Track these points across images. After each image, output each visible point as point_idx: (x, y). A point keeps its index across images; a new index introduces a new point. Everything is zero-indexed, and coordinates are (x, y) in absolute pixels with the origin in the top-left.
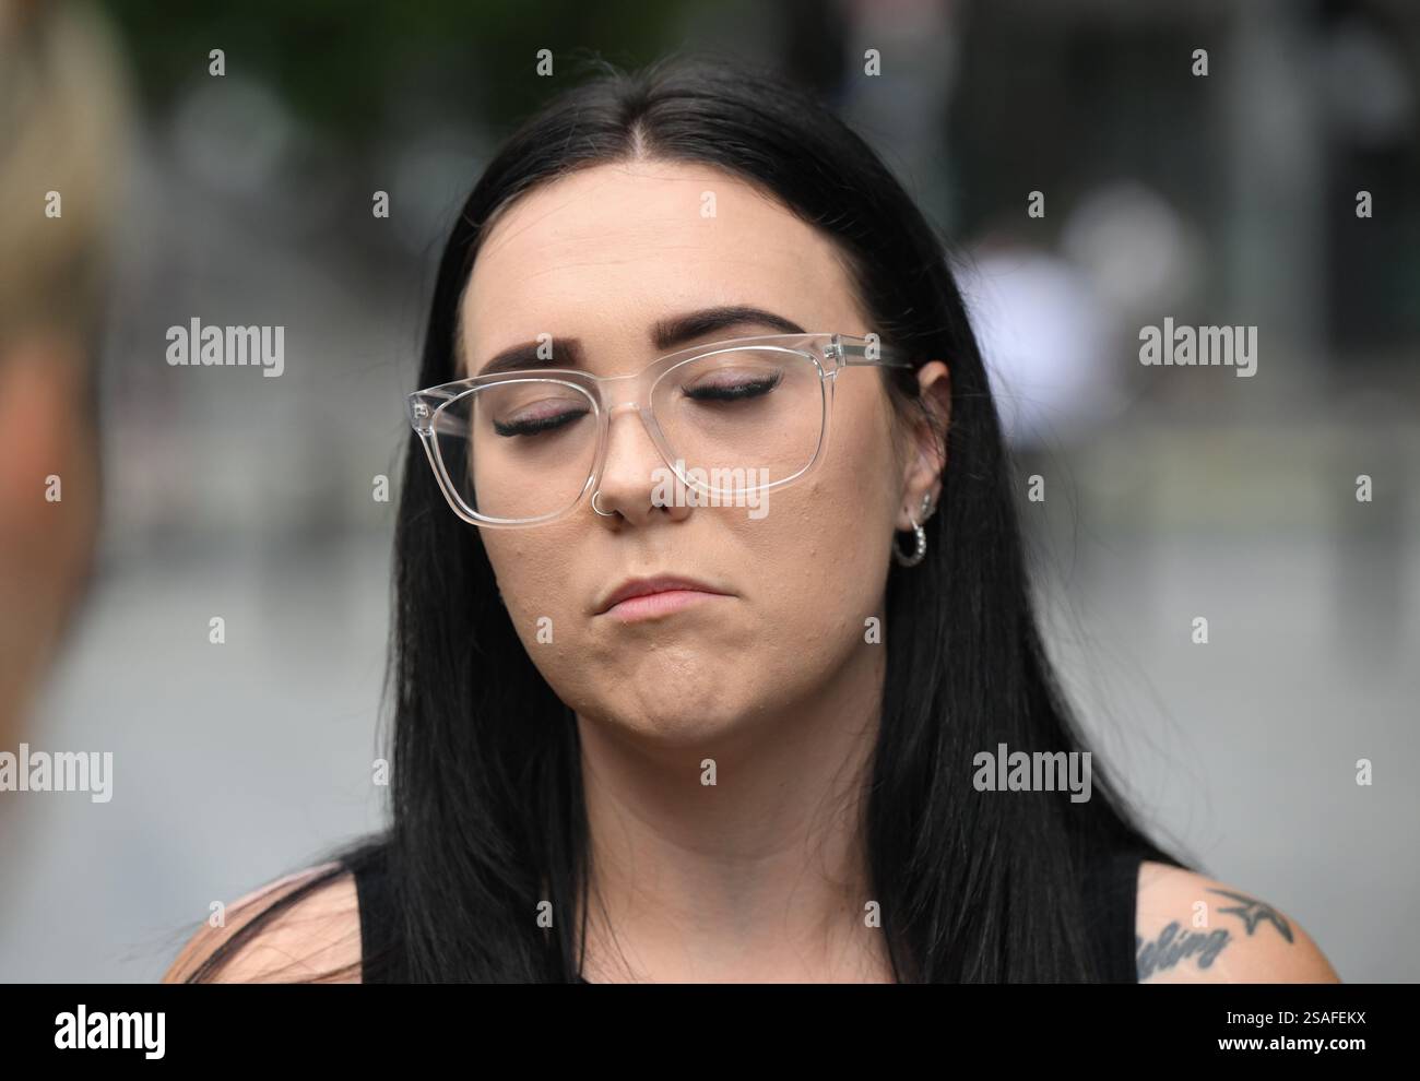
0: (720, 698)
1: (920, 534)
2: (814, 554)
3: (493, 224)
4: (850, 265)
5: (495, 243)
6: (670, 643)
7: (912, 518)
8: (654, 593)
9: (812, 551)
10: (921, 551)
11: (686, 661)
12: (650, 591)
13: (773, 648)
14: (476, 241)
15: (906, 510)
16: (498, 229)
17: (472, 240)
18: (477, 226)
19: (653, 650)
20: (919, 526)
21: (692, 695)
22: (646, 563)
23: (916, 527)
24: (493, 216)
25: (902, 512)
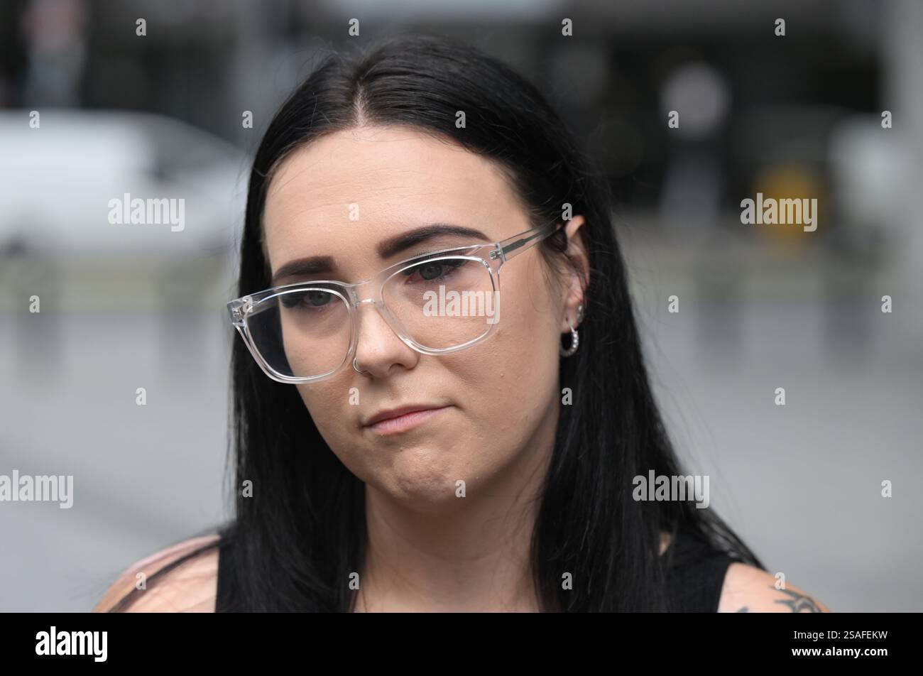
0: (448, 476)
1: (575, 335)
2: (502, 377)
3: (274, 173)
4: (510, 176)
5: (275, 187)
6: (414, 446)
7: (571, 324)
8: (399, 417)
9: (502, 375)
10: (575, 346)
11: (424, 455)
12: (396, 416)
13: (481, 438)
14: (263, 185)
15: (567, 319)
16: (277, 176)
17: (261, 185)
18: (262, 175)
19: (401, 451)
20: (575, 330)
21: (429, 477)
22: (392, 399)
23: (573, 331)
24: (272, 170)
25: (565, 321)
